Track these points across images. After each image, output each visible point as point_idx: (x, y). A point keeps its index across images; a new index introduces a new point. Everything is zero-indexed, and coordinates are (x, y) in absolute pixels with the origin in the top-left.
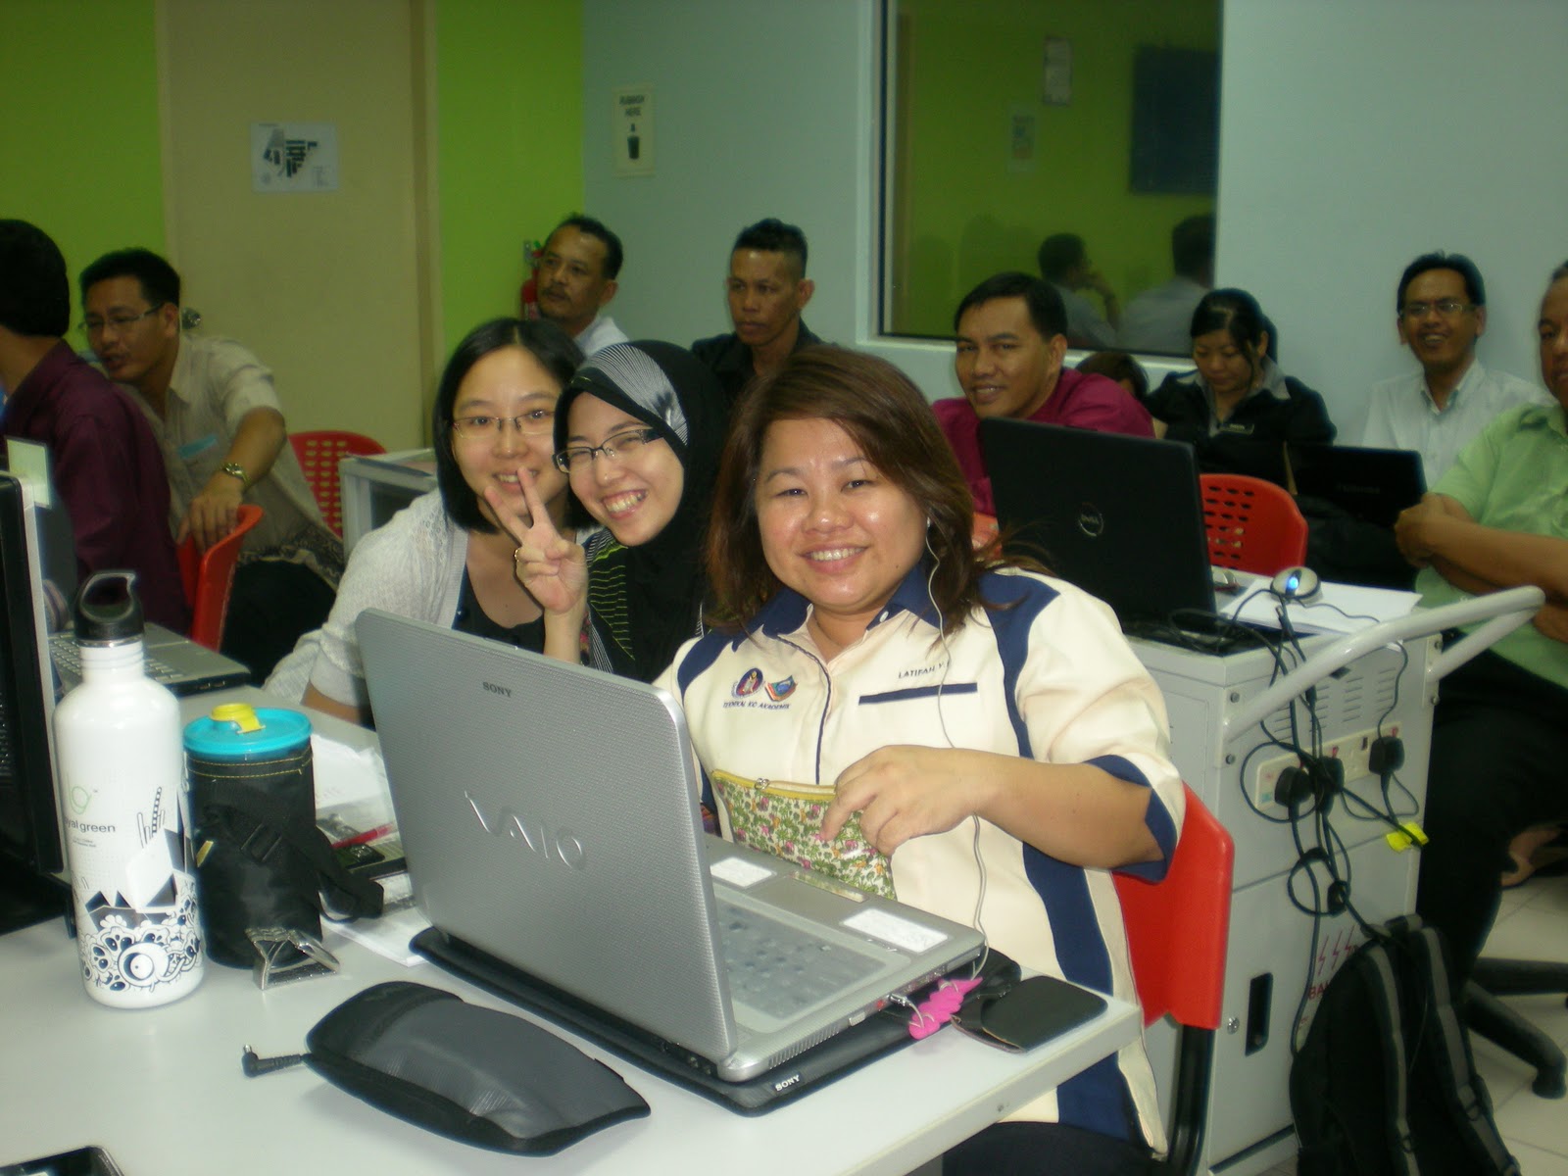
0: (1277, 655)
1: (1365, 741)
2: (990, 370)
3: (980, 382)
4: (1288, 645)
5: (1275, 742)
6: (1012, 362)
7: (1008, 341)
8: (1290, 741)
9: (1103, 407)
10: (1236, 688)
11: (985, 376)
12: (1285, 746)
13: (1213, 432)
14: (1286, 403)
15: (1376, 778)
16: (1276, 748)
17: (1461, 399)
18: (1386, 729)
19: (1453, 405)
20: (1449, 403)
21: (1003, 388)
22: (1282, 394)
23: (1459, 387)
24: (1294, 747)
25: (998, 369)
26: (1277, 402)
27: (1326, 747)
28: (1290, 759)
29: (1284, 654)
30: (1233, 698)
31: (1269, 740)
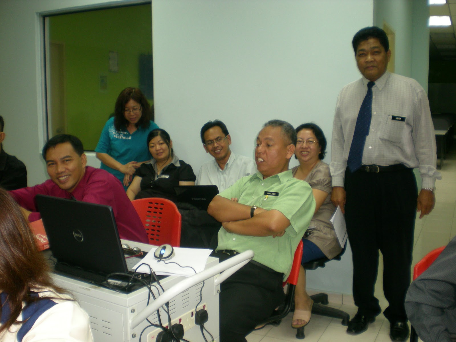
0: (150, 288)
1: (192, 313)
2: (64, 170)
3: (60, 175)
4: (155, 284)
5: (152, 325)
6: (71, 166)
7: (67, 159)
8: (158, 323)
9: (101, 181)
10: (134, 307)
11: (62, 172)
12: (156, 326)
13: (156, 178)
14: (179, 167)
15: (199, 327)
16: (153, 327)
17: (229, 166)
18: (200, 307)
19: (227, 168)
20: (225, 168)
21: (70, 175)
22: (178, 165)
23: (228, 162)
24: (161, 326)
25: (67, 169)
26: (176, 167)
27: (175, 321)
28: (160, 330)
29: (153, 288)
30: (133, 311)
31: (150, 324)
